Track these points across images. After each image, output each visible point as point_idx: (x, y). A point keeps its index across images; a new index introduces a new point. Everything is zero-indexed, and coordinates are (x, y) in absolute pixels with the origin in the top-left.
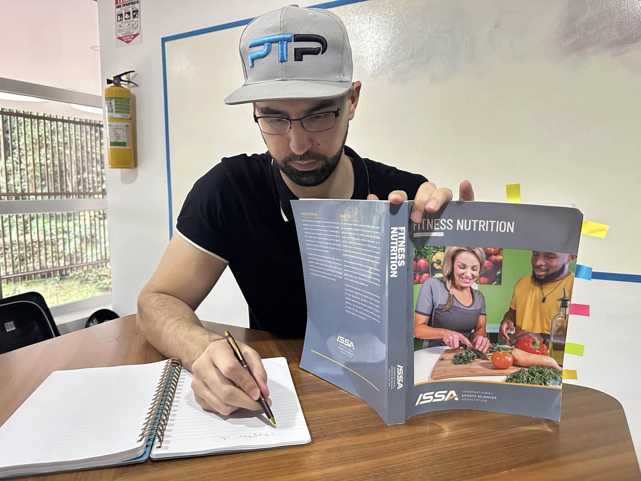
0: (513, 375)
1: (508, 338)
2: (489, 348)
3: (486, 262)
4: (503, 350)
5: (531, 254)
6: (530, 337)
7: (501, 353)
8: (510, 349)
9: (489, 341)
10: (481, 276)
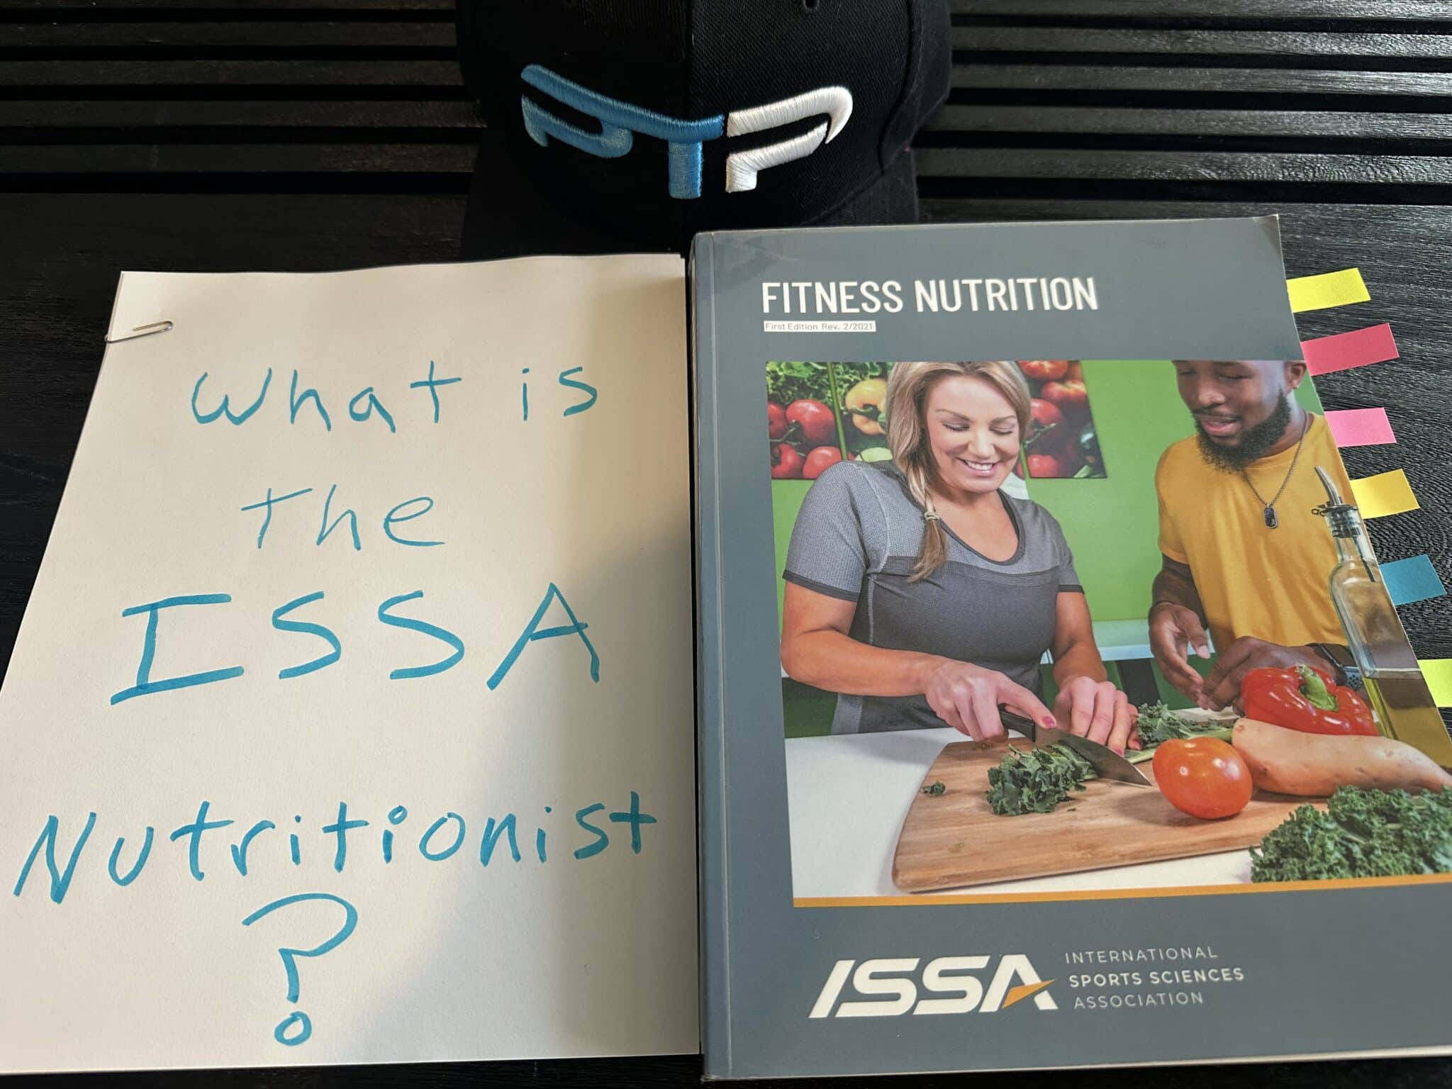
0: (1277, 843)
1: (1198, 678)
2: (1133, 728)
3: (1036, 404)
4: (1193, 730)
5: (1171, 371)
6: (1279, 665)
7: (1190, 746)
8: (1220, 723)
9: (1123, 697)
10: (1028, 452)
